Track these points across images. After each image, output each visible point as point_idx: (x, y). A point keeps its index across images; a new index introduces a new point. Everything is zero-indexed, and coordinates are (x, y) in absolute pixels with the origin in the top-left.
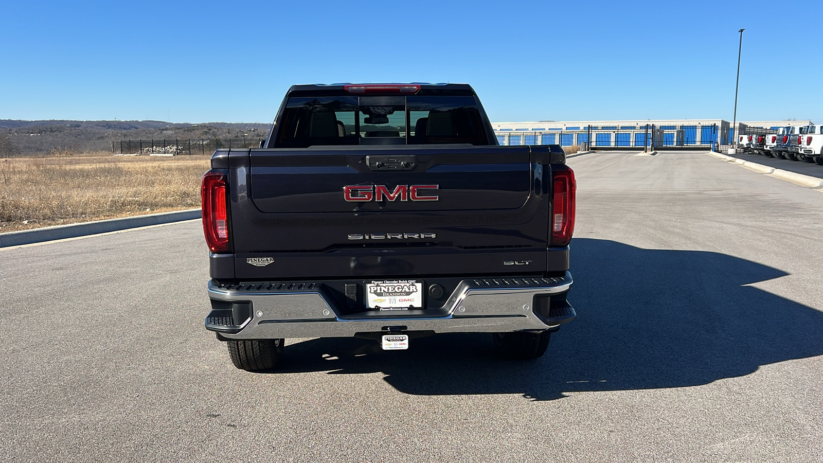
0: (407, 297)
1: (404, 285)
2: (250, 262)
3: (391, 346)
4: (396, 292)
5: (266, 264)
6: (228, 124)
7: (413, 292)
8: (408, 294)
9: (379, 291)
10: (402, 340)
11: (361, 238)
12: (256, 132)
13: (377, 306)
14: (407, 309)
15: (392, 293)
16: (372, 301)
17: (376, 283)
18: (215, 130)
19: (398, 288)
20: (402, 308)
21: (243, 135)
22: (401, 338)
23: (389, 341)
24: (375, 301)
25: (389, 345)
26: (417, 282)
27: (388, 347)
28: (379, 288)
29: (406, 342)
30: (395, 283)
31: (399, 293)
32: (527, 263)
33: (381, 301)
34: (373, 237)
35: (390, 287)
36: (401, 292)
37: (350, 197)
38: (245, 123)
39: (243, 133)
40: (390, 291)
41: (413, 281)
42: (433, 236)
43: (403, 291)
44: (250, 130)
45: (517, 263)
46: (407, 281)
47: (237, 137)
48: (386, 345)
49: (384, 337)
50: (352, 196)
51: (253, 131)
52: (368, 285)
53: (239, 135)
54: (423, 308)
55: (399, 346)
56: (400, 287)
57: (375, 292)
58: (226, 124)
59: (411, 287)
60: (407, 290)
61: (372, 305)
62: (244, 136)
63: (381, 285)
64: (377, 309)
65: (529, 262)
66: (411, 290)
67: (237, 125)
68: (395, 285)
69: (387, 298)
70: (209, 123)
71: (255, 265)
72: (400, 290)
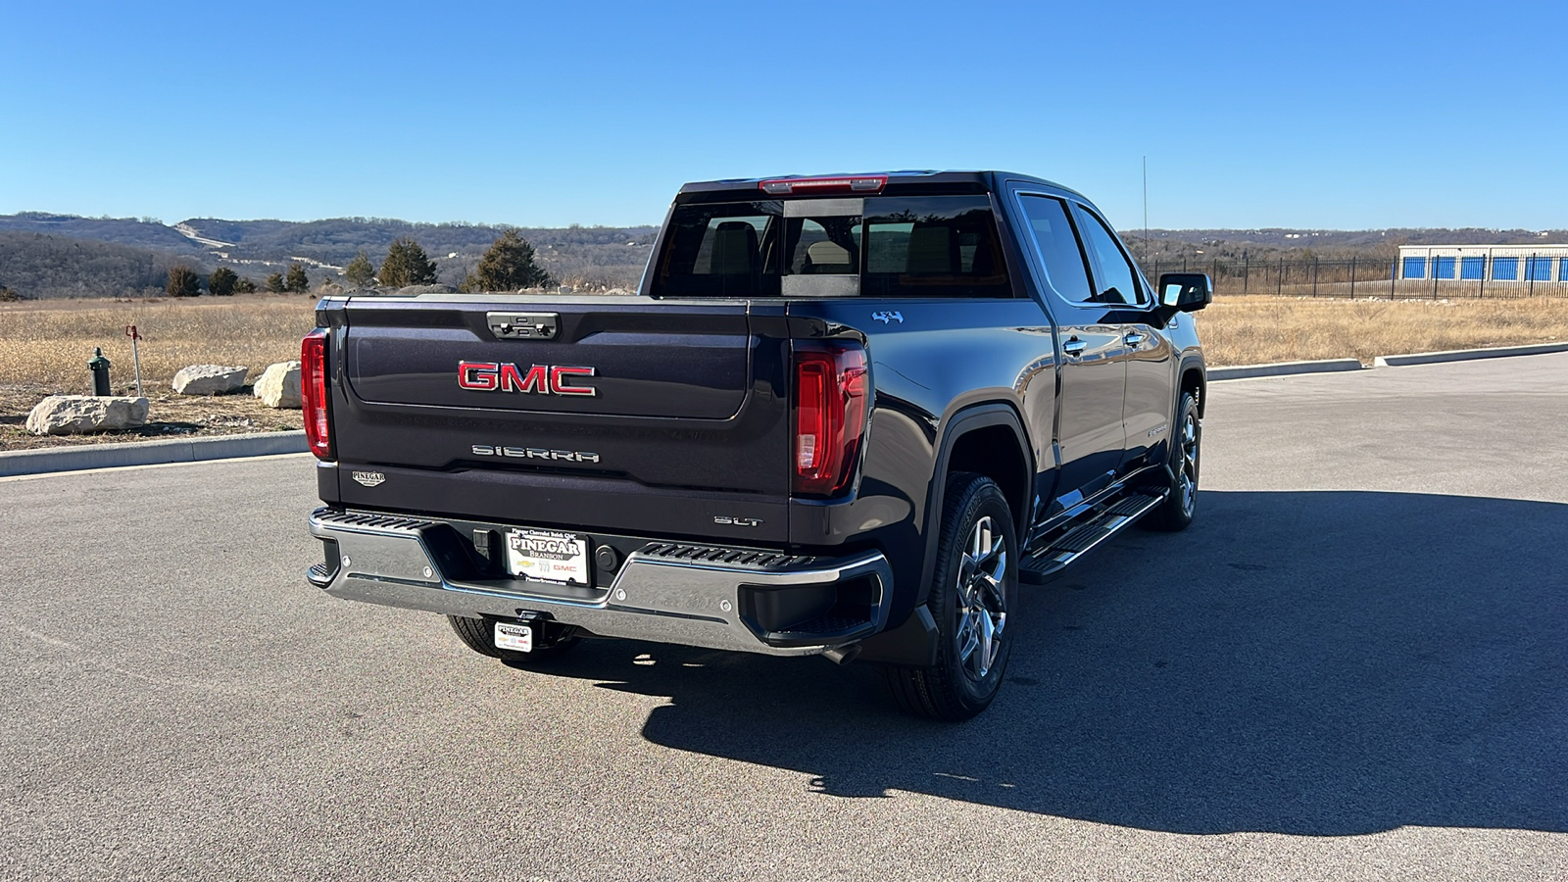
0: (565, 563)
1: (559, 540)
2: (356, 479)
3: (507, 643)
4: (548, 552)
5: (376, 484)
6: (1168, 232)
7: (574, 555)
8: (567, 557)
9: (523, 547)
10: (523, 635)
11: (491, 452)
12: (1220, 248)
13: (521, 573)
14: (565, 584)
15: (543, 552)
16: (516, 563)
17: (519, 532)
18: (1140, 244)
19: (552, 546)
20: (557, 581)
21: (1193, 252)
22: (521, 632)
23: (505, 633)
24: (519, 563)
25: (505, 640)
26: (578, 538)
27: (503, 643)
28: (523, 541)
29: (529, 638)
30: (544, 536)
31: (553, 553)
32: (754, 524)
33: (529, 565)
34: (507, 452)
35: (540, 543)
36: (555, 552)
37: (467, 380)
38: (1201, 229)
39: (1195, 248)
40: (540, 549)
41: (572, 537)
42: (596, 459)
43: (559, 551)
44: (1209, 244)
45: (736, 522)
46: (563, 534)
47: (1181, 256)
48: (500, 639)
49: (498, 624)
50: (470, 380)
51: (1215, 245)
52: (509, 536)
53: (1187, 252)
54: (589, 585)
55: (518, 644)
56: (554, 544)
57: (519, 548)
58: (1165, 232)
59: (570, 545)
60: (565, 552)
61: (515, 570)
62: (1195, 255)
63: (526, 537)
64: (522, 576)
65: (758, 523)
66: (571, 552)
67: (1186, 234)
68: (548, 539)
69: (536, 560)
70: (1132, 231)
71: (362, 483)
72: (555, 549)
